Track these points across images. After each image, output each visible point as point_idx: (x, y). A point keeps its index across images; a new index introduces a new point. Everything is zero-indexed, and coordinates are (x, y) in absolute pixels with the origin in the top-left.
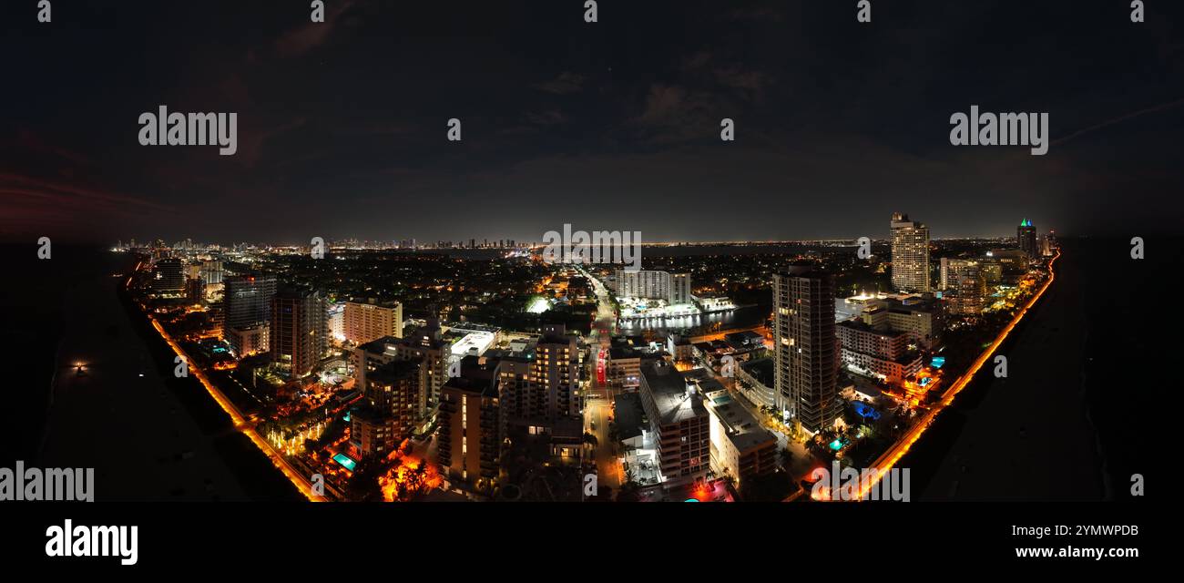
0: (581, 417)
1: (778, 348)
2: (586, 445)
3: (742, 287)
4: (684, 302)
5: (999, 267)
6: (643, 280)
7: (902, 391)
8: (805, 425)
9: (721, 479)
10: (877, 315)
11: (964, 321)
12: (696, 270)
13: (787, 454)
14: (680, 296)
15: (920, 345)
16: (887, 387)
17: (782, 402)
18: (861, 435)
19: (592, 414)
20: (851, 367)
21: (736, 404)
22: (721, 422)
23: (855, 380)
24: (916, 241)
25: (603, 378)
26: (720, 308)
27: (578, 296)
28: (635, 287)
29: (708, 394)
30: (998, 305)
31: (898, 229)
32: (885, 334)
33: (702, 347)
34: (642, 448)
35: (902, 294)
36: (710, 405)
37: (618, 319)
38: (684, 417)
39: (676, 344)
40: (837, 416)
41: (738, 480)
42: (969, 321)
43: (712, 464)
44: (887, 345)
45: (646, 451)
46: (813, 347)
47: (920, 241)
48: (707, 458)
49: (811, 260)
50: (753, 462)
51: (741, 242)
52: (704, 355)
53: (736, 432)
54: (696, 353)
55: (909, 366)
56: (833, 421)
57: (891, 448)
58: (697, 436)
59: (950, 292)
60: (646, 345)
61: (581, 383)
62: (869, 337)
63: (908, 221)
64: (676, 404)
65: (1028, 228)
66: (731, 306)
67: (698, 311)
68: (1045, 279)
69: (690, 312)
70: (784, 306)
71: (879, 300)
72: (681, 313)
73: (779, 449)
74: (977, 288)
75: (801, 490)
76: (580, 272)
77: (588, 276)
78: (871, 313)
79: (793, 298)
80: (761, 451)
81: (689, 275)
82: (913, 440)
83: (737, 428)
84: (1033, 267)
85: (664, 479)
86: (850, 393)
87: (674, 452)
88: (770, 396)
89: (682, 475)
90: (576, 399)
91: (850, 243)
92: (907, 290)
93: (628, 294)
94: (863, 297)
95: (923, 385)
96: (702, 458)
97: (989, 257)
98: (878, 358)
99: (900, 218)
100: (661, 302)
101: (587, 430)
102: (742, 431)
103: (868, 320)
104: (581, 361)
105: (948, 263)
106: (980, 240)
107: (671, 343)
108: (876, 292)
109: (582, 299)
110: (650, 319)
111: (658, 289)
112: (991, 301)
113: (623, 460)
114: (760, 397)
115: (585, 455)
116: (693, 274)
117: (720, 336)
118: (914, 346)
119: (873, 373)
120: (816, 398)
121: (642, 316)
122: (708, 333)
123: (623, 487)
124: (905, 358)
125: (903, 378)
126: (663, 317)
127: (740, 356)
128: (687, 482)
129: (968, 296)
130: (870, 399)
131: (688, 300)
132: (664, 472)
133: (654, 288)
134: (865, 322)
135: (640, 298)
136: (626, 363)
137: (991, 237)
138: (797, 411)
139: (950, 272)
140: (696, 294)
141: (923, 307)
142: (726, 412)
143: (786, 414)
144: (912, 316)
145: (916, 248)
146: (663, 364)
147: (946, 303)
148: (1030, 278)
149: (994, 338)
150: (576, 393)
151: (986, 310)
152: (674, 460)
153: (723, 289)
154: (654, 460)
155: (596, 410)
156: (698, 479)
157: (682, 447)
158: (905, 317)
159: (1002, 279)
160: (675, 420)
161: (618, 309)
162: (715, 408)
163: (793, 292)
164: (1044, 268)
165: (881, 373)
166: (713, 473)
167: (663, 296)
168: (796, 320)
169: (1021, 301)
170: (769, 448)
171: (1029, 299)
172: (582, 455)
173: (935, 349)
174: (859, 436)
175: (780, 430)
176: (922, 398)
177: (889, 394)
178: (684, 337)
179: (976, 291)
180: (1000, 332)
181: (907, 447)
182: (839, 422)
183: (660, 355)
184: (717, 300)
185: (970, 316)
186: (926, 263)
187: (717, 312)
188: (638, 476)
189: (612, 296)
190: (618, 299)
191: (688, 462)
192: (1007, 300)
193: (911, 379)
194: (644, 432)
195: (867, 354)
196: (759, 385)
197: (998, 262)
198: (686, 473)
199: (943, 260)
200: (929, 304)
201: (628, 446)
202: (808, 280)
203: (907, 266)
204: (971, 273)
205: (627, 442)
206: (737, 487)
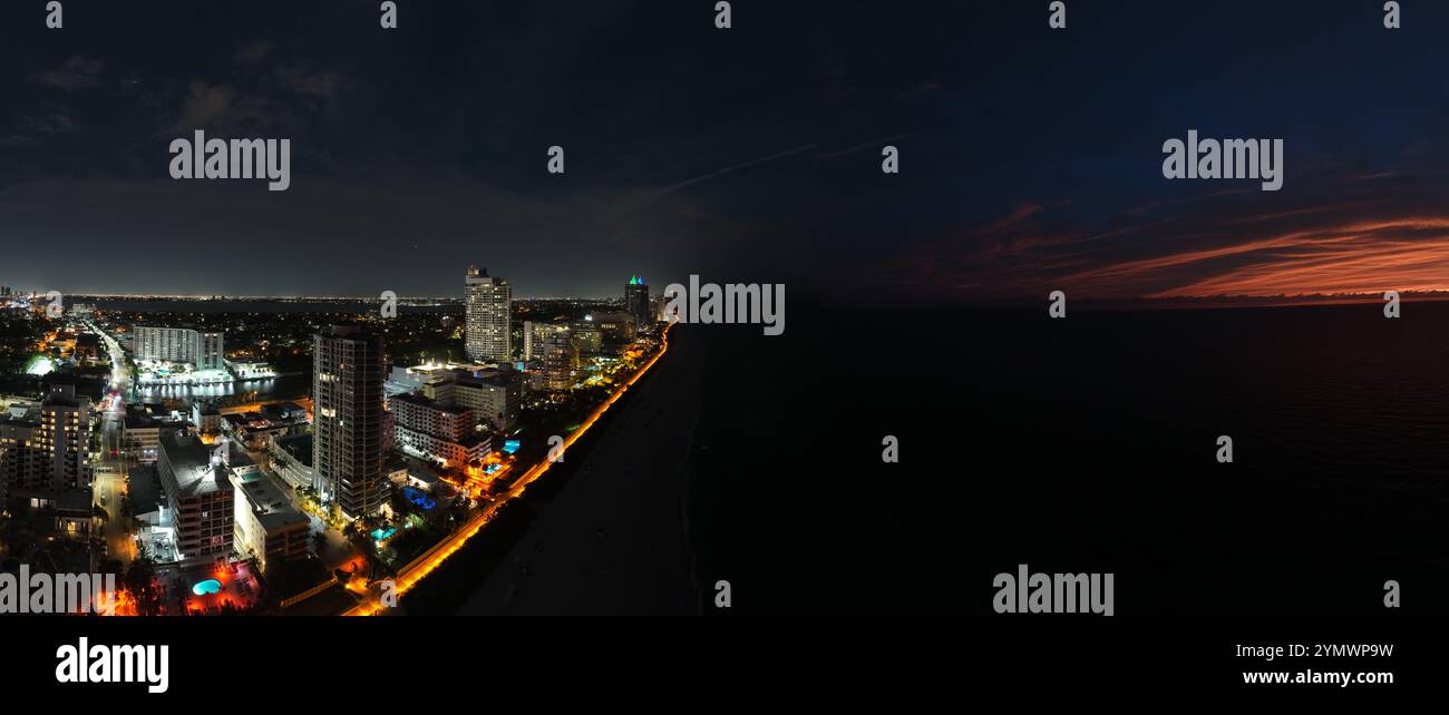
0: (90, 491)
1: (318, 420)
2: (95, 519)
3: (286, 351)
4: (215, 367)
5: (598, 334)
6: (166, 340)
7: (463, 478)
8: (345, 509)
9: (245, 561)
10: (440, 388)
11: (549, 399)
12: (231, 331)
13: (321, 539)
14: (211, 361)
15: (492, 426)
16: (446, 473)
17: (320, 483)
18: (409, 525)
19: (102, 489)
20: (407, 448)
21: (267, 481)
22: (248, 499)
23: (411, 463)
24: (494, 301)
25: (115, 449)
26: (257, 375)
27: (88, 357)
28: (157, 347)
29: (235, 470)
30: (593, 381)
31: (474, 285)
32: (446, 410)
33: (232, 419)
34: (158, 525)
35: (477, 365)
36: (238, 479)
37: (135, 384)
38: (205, 490)
39: (202, 413)
40: (383, 501)
41: (264, 563)
42: (555, 399)
43: (236, 545)
44: (450, 424)
45: (162, 530)
46: (356, 419)
47: (500, 301)
48: (230, 538)
49: (372, 322)
50: (281, 545)
51: (289, 297)
52: (235, 428)
53: (264, 510)
54: (226, 425)
55: (474, 449)
56: (378, 506)
57: (444, 541)
58: (220, 512)
59: (534, 363)
60: (167, 413)
61: (91, 455)
62: (428, 413)
63: (487, 276)
64: (197, 477)
65: (638, 286)
66: (271, 374)
67: (231, 379)
68: (656, 350)
69: (221, 380)
70: (325, 371)
71: (447, 370)
72: (211, 380)
73: (313, 532)
74: (566, 359)
75: (335, 579)
76: (90, 329)
77: (100, 333)
78: (435, 385)
79: (335, 363)
80: (291, 533)
81: (222, 334)
82: (470, 534)
83: (265, 507)
84: (642, 335)
85: (181, 557)
86: (399, 476)
87: (193, 528)
88: (309, 476)
89: (202, 554)
90: (85, 469)
91: (424, 302)
92: (483, 360)
93: (148, 355)
94: (429, 366)
95: (489, 472)
96: (225, 537)
97: (587, 322)
98: (439, 438)
99: (477, 273)
100: (187, 367)
101: (96, 501)
102: (271, 511)
103: (430, 394)
104: (91, 429)
105: (533, 328)
106: (582, 301)
107: (196, 413)
108: (445, 361)
109: (93, 360)
110: (174, 386)
111: (184, 351)
112: (584, 376)
113: (137, 538)
114: (296, 476)
115: (93, 530)
116: (226, 334)
117: (256, 408)
118: (485, 427)
119: (431, 456)
120: (357, 478)
121: (164, 382)
122: (241, 404)
123: (136, 562)
124: (470, 439)
125: (466, 462)
126: (189, 384)
127: (276, 430)
128: (207, 562)
129: (555, 368)
130: (423, 485)
131: (219, 364)
132: (181, 549)
133: (179, 349)
134: (426, 395)
135: (163, 361)
136: (142, 434)
137: (597, 297)
138: (336, 494)
139: (535, 339)
140: (230, 359)
141: (497, 379)
142: (254, 490)
143: (324, 496)
144: (484, 390)
145: (495, 309)
146: (185, 434)
147: (527, 376)
148: (637, 349)
149: (583, 421)
150: (85, 462)
151: (578, 386)
152: (193, 537)
153: (263, 353)
154: (171, 539)
155: (107, 485)
156: (219, 559)
157: (203, 524)
158: (474, 392)
159: (602, 348)
160: (195, 493)
161: (135, 372)
162: (243, 484)
163: (335, 356)
164: (656, 336)
165: (441, 456)
166: (236, 553)
167: (190, 359)
168: (337, 389)
169: (623, 375)
170: (301, 531)
171: (632, 374)
172: (90, 531)
173: (510, 430)
174: (407, 526)
175: (317, 515)
176: (486, 487)
177: (448, 481)
178: (211, 407)
179: (564, 363)
180: (591, 412)
181: (461, 542)
182: (386, 509)
183: (184, 425)
184: (254, 366)
185: (557, 392)
186: (507, 328)
187: (253, 380)
188: (152, 552)
189: (129, 357)
190: (136, 361)
191: (209, 541)
192: (605, 375)
193: (476, 464)
194: (161, 508)
195: (425, 433)
196: (295, 462)
197: (598, 328)
198: (206, 552)
199: (528, 324)
200: (506, 377)
201: (143, 521)
202: (352, 342)
203: (484, 331)
204: (559, 341)
205: (141, 517)
206: (262, 570)
